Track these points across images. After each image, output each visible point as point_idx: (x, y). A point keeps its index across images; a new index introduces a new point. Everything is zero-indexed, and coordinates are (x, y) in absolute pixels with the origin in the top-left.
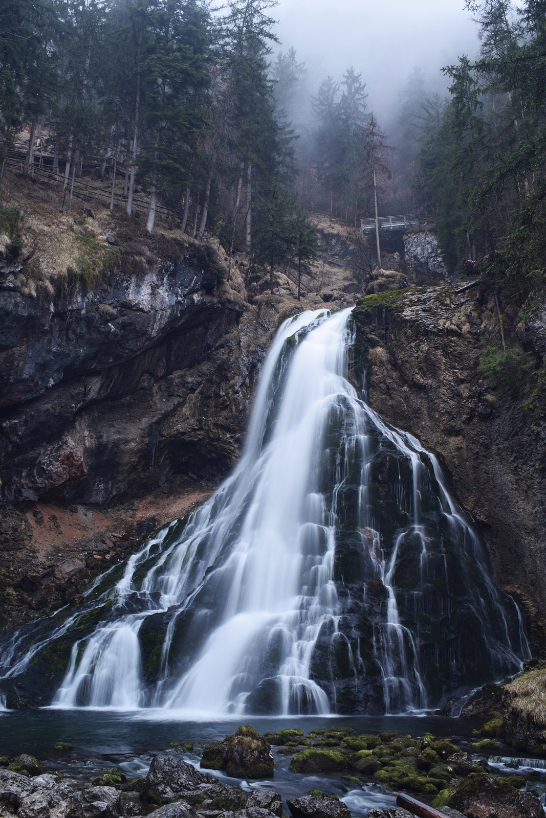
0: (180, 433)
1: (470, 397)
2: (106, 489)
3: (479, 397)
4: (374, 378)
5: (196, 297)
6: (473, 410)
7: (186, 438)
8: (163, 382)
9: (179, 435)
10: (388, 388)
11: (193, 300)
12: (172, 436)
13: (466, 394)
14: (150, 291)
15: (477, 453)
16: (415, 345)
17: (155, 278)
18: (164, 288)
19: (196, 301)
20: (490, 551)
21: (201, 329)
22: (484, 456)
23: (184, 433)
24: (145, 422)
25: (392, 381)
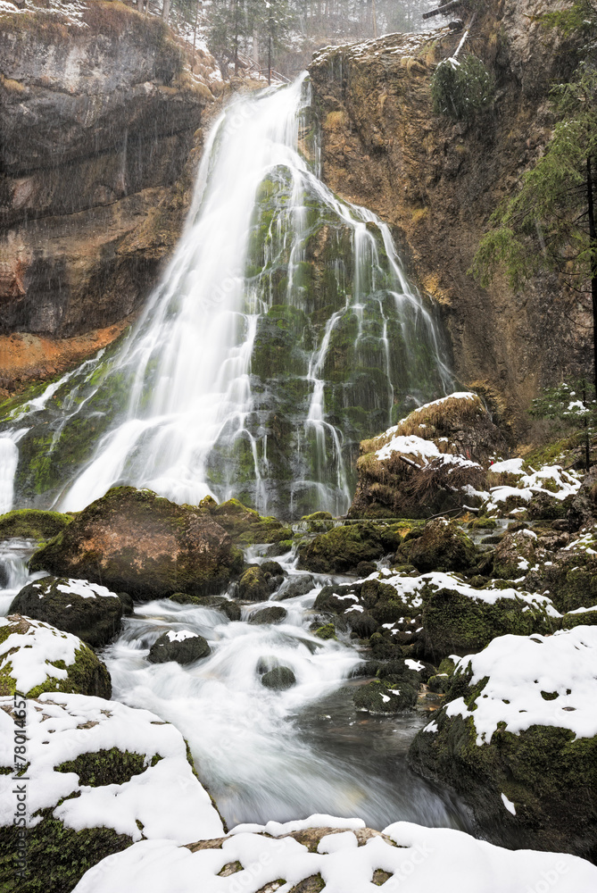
0: (138, 250)
1: (436, 152)
2: (57, 315)
3: (445, 150)
4: (329, 148)
5: (148, 86)
6: (438, 168)
7: (147, 256)
8: (127, 200)
9: (138, 252)
10: (347, 159)
11: (144, 89)
12: (129, 254)
13: (430, 149)
14: (78, 70)
15: (443, 223)
16: (374, 96)
17: (84, 56)
18: (101, 70)
19: (147, 91)
20: (454, 341)
21: (173, 140)
22: (451, 224)
23: (143, 250)
24: (101, 240)
25: (349, 149)
